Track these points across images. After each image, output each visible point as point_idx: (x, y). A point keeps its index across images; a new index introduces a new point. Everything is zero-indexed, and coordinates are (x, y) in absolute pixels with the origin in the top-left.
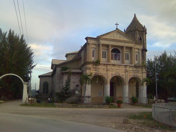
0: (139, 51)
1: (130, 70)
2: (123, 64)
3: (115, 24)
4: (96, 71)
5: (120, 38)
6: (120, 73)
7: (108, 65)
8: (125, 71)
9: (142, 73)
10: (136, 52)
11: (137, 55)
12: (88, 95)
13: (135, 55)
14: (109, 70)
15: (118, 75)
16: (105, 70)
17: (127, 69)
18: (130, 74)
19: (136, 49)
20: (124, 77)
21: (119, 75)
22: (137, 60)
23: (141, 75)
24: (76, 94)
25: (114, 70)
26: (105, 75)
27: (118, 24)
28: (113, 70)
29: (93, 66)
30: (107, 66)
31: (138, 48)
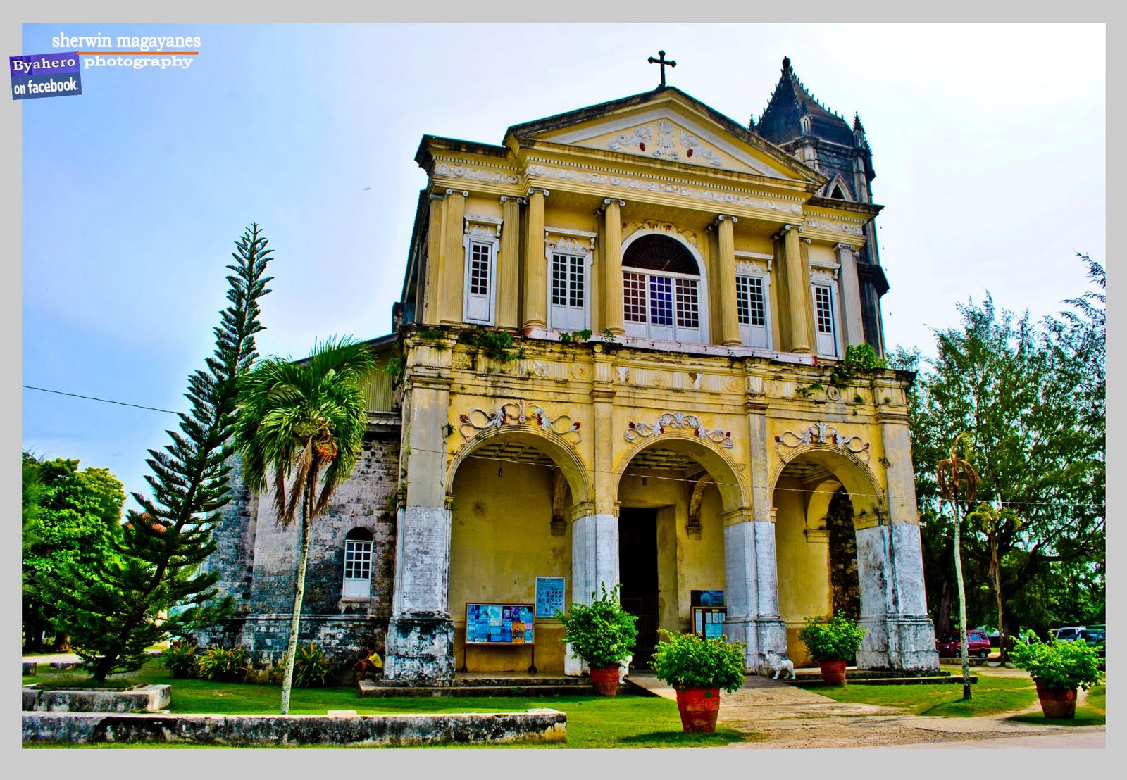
0: (838, 261)
1: (780, 394)
2: (721, 351)
3: (651, 60)
4: (501, 403)
5: (690, 153)
6: (700, 418)
7: (599, 355)
8: (740, 400)
9: (880, 419)
10: (818, 269)
11: (822, 295)
12: (419, 607)
13: (814, 295)
14: (611, 395)
15: (688, 435)
16: (579, 392)
17: (756, 384)
18: (780, 428)
19: (817, 243)
20: (736, 454)
21: (693, 439)
22: (825, 326)
23: (867, 434)
24: (343, 607)
25: (651, 394)
26: (573, 438)
27: (666, 58)
28: (641, 394)
29: (474, 362)
30: (592, 363)
31: (831, 238)
